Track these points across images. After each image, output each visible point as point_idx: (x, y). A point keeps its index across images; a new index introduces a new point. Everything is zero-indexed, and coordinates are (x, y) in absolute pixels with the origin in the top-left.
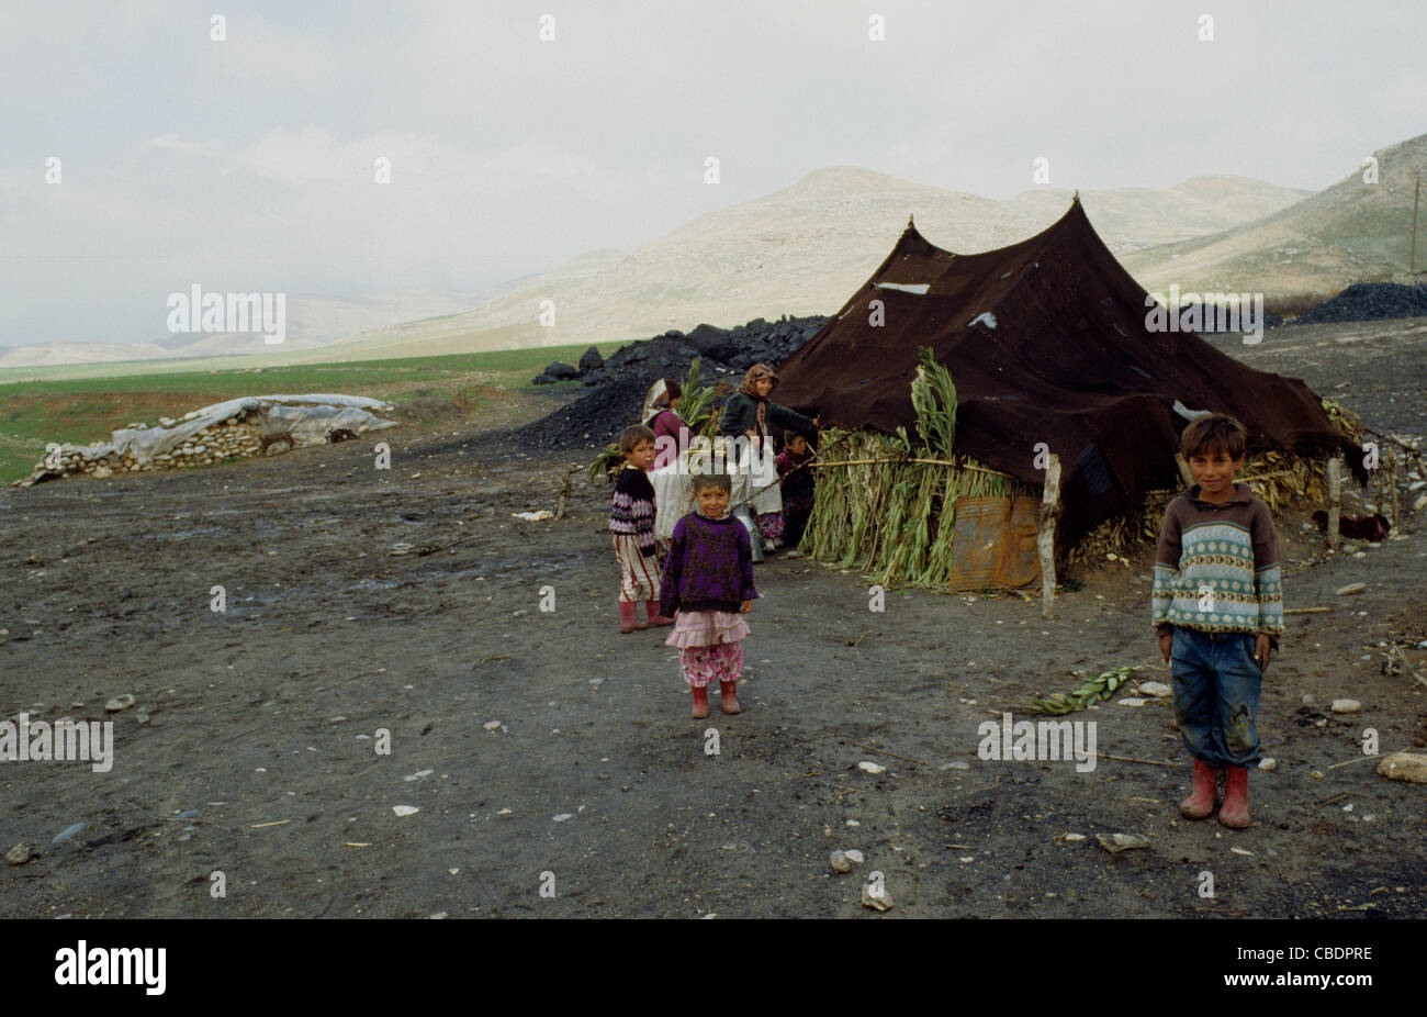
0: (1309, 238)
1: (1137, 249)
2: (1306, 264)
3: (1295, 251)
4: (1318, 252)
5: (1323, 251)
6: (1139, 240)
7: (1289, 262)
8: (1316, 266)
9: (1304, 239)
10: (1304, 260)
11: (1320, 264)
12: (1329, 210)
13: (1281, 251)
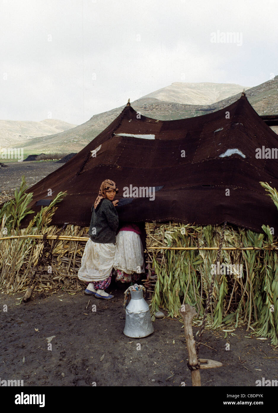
0: (80, 137)
1: (31, 138)
2: (79, 144)
3: (77, 140)
4: (82, 141)
5: (83, 140)
6: (32, 136)
7: (75, 143)
8: (82, 144)
9: (78, 137)
10: (79, 143)
11: (83, 144)
12: (84, 130)
13: (73, 140)
